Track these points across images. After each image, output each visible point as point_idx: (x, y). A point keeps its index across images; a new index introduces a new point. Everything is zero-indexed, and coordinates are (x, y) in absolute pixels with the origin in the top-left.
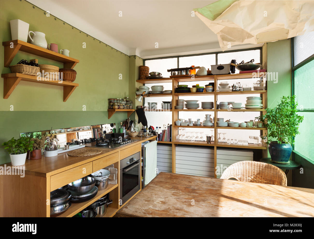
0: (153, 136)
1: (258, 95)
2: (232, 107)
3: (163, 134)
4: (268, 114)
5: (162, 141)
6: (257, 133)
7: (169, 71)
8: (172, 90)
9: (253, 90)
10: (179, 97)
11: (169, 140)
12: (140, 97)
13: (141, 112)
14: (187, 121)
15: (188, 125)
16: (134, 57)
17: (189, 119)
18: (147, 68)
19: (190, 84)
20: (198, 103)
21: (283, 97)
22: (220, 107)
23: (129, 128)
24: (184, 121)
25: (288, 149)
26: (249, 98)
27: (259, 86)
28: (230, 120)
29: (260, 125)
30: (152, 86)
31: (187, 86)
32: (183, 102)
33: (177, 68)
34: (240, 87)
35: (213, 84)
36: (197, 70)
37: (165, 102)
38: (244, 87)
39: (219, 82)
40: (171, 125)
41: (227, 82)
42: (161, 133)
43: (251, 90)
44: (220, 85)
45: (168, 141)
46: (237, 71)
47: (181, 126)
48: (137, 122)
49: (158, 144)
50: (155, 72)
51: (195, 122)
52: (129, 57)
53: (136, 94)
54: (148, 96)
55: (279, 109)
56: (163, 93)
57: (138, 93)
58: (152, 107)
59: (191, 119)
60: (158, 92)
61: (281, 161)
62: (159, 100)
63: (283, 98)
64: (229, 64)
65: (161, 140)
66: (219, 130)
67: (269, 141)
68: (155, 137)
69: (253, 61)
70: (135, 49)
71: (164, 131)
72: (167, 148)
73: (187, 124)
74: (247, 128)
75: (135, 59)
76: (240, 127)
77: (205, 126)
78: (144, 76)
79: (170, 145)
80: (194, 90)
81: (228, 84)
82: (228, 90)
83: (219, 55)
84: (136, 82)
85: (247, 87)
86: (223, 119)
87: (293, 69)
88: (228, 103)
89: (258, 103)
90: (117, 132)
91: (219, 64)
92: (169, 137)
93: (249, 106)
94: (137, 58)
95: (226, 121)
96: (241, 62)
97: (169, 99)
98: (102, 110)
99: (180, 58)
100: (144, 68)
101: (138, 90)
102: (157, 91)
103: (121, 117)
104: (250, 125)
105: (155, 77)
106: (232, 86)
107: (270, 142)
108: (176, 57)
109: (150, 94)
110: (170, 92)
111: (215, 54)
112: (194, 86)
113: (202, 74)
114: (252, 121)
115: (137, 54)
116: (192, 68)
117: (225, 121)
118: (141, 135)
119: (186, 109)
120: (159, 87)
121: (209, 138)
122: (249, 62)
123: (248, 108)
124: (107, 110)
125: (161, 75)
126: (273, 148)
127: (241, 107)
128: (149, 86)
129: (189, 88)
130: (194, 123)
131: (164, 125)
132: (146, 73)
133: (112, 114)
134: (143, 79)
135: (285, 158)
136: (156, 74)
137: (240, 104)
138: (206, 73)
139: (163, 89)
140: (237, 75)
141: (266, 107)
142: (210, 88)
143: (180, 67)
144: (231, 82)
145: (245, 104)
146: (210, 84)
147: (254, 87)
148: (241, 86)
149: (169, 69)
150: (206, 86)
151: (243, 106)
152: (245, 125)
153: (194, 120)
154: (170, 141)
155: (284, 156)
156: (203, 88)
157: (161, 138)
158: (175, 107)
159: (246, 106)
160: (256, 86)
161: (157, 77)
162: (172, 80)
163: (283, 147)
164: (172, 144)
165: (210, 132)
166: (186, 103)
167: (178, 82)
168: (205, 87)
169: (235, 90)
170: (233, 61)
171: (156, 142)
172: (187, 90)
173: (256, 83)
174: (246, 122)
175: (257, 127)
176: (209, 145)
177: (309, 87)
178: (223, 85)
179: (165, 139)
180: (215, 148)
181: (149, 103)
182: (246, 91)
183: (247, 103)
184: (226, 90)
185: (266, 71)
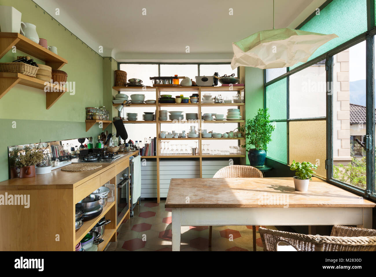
0: (135, 151)
1: (236, 107)
3: (146, 148)
4: (249, 124)
5: (145, 155)
6: (235, 142)
7: (151, 78)
8: (155, 100)
9: (233, 102)
10: (161, 107)
11: (153, 154)
12: (120, 107)
13: (119, 124)
14: (171, 133)
16: (109, 59)
17: (173, 131)
18: (124, 74)
19: (173, 94)
20: (182, 114)
21: (260, 109)
22: (205, 118)
23: (107, 143)
24: (167, 133)
25: (263, 155)
26: (230, 111)
27: (237, 99)
28: (212, 131)
29: (240, 135)
30: (132, 95)
31: (172, 96)
32: (166, 113)
33: (158, 76)
34: (221, 100)
35: (197, 95)
36: (181, 80)
37: (146, 113)
38: (225, 99)
39: (203, 94)
40: (155, 138)
41: (210, 94)
42: (143, 147)
43: (231, 102)
44: (204, 96)
45: (152, 155)
46: (220, 84)
47: (166, 139)
48: (115, 136)
49: (142, 159)
50: (136, 79)
51: (180, 134)
52: (102, 59)
53: (113, 103)
54: (128, 106)
55: (257, 120)
56: (142, 103)
57: (115, 102)
58: (132, 119)
60: (139, 102)
61: (259, 165)
62: (140, 111)
64: (213, 76)
65: (143, 155)
66: (204, 141)
67: (248, 148)
68: (137, 152)
69: (233, 75)
70: (111, 50)
71: (147, 145)
72: (150, 163)
73: (172, 136)
74: (229, 138)
75: (111, 61)
76: (223, 137)
77: (190, 138)
78: (122, 83)
79: (154, 160)
80: (179, 100)
81: (211, 96)
82: (211, 102)
83: (201, 65)
84: (112, 89)
85: (228, 99)
86: (206, 130)
87: (265, 85)
88: (211, 114)
89: (238, 115)
90: (94, 147)
91: (202, 75)
92: (153, 151)
93: (230, 117)
94: (113, 60)
95: (209, 133)
96: (223, 76)
97: (152, 109)
98: (81, 121)
99: (161, 65)
100: (121, 73)
101: (114, 99)
103: (95, 130)
104: (231, 135)
105: (135, 84)
106: (215, 98)
107: (249, 150)
108: (157, 64)
110: (154, 102)
111: (197, 64)
112: (177, 97)
113: (187, 85)
114: (232, 132)
115: (113, 56)
116: (176, 77)
117: (208, 132)
118: (123, 150)
119: (170, 120)
120: (140, 96)
121: (194, 150)
122: (229, 76)
123: (229, 119)
124: (85, 121)
125: (142, 82)
126: (252, 154)
127: (223, 118)
128: (128, 93)
129: (174, 99)
130: (178, 135)
131: (145, 139)
132: (124, 80)
133: (91, 126)
134: (120, 86)
135: (261, 162)
136: (137, 81)
137: (222, 116)
139: (144, 99)
140: (219, 87)
141: (244, 118)
142: (195, 99)
143: (161, 76)
144: (213, 94)
145: (227, 116)
146: (194, 95)
147: (234, 100)
148: (222, 99)
151: (225, 117)
152: (227, 135)
153: (179, 131)
154: (155, 155)
155: (261, 160)
156: (188, 99)
157: (143, 153)
158: (159, 118)
159: (227, 117)
160: (235, 98)
161: (137, 84)
162: (155, 89)
163: (259, 152)
164: (156, 158)
165: (194, 144)
166: (170, 114)
167: (160, 92)
168: (190, 98)
169: (217, 102)
170: (216, 74)
171: (139, 157)
172: (172, 100)
173: (235, 96)
174: (227, 133)
175: (237, 137)
176: (194, 156)
177: (279, 101)
178: (207, 97)
179: (148, 153)
180: (201, 159)
181: (129, 115)
182: (227, 103)
183: (228, 115)
184: (210, 101)
185: (244, 86)
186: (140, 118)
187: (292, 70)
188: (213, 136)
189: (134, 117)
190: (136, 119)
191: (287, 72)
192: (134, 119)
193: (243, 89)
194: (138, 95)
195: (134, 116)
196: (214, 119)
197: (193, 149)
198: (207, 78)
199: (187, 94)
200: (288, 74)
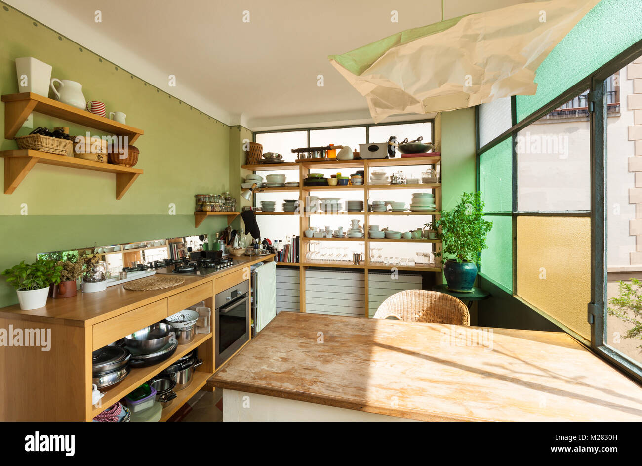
0: (268, 255)
1: (429, 191)
2: (391, 208)
3: (285, 251)
4: (443, 219)
5: (283, 262)
6: (427, 247)
7: (294, 151)
8: (299, 181)
9: (421, 182)
10: (311, 192)
11: (295, 260)
12: (247, 193)
13: (249, 216)
14: (323, 230)
15: (325, 237)
16: (238, 128)
18: (260, 147)
19: (326, 172)
20: (339, 202)
21: (465, 193)
22: (374, 208)
23: (230, 242)
24: (318, 230)
25: (471, 271)
26: (416, 196)
27: (430, 176)
28: (388, 228)
29: (432, 236)
30: (267, 176)
31: (323, 175)
32: (316, 201)
33: (306, 147)
34: (402, 179)
35: (362, 174)
36: (338, 151)
37: (287, 201)
38: (409, 178)
40: (298, 237)
41: (383, 170)
42: (282, 250)
43: (418, 183)
44: (373, 174)
45: (293, 262)
46: (398, 154)
47: (313, 238)
48: (243, 233)
49: (278, 267)
50: (272, 153)
51: (336, 232)
52: (229, 128)
53: (242, 188)
54: (261, 191)
55: (460, 211)
56: (283, 187)
57: (245, 186)
58: (268, 209)
59: (329, 227)
60: (277, 185)
61: (463, 288)
62: (278, 198)
63: (464, 196)
64: (386, 143)
65: (281, 260)
66: (373, 244)
67: (445, 259)
68: (272, 256)
69: (421, 139)
70: (238, 115)
71: (287, 247)
72: (291, 272)
73: (323, 234)
74: (413, 240)
75: (240, 131)
76: (403, 238)
77: (351, 238)
78: (255, 160)
79: (297, 268)
80: (334, 182)
81: (384, 174)
82: (384, 182)
83: (371, 128)
84: (241, 167)
85: (413, 178)
86: (377, 227)
87: (478, 153)
88: (385, 202)
89: (428, 204)
90: (210, 248)
91: (371, 142)
92: (295, 256)
93: (417, 206)
94: (242, 130)
95: (382, 230)
96: (404, 141)
97: (294, 195)
98: (185, 213)
99: (311, 131)
101: (244, 181)
102: (275, 183)
103: (215, 225)
104: (417, 235)
105: (273, 161)
106: (391, 177)
107: (445, 261)
108: (305, 131)
109: (263, 188)
110: (296, 185)
111: (365, 126)
112: (333, 177)
113: (345, 158)
114: (421, 229)
115: (243, 123)
116: (330, 148)
117: (380, 230)
118: (250, 253)
119: (322, 211)
120: (278, 177)
122: (415, 141)
123: (415, 210)
124: (193, 214)
125: (282, 157)
126: (450, 269)
127: (405, 208)
128: (263, 174)
129: (326, 179)
130: (333, 233)
131: (287, 237)
132: (258, 155)
133: (202, 219)
134: (252, 164)
135: (467, 284)
136: (274, 155)
137: (403, 204)
138: (351, 156)
139: (284, 180)
140: (398, 159)
141: (440, 209)
142: (357, 179)
143: (311, 146)
144: (388, 171)
145: (411, 204)
146: (359, 173)
147: (423, 179)
148: (404, 177)
149: (295, 148)
150: (352, 176)
151: (408, 207)
152: (410, 235)
153: (334, 228)
154: (297, 261)
155: (466, 281)
156: (347, 179)
157: (282, 258)
159: (411, 206)
160: (426, 176)
161: (275, 160)
162: (299, 166)
163: (464, 267)
164: (299, 266)
165: (358, 247)
166: (321, 202)
167: (309, 170)
168: (350, 178)
169: (395, 183)
170: (392, 138)
171: (273, 264)
172: (323, 181)
173: (425, 172)
174: (411, 231)
175: (428, 239)
176: (357, 266)
177: (501, 180)
178: (378, 176)
179: (288, 259)
180: (366, 271)
181: (263, 203)
182: (413, 184)
183: (413, 203)
184: (381, 182)
185: (440, 155)
186: (279, 208)
187: (521, 122)
188: (387, 236)
189: (271, 207)
190: (274, 209)
191: (512, 126)
192: (271, 210)
193: (438, 161)
194: (277, 175)
195: (269, 205)
196: (389, 209)
197: (355, 255)
198: (378, 145)
199: (347, 172)
200: (514, 129)
